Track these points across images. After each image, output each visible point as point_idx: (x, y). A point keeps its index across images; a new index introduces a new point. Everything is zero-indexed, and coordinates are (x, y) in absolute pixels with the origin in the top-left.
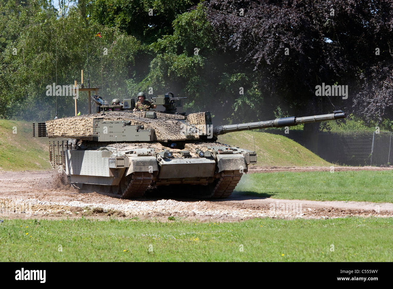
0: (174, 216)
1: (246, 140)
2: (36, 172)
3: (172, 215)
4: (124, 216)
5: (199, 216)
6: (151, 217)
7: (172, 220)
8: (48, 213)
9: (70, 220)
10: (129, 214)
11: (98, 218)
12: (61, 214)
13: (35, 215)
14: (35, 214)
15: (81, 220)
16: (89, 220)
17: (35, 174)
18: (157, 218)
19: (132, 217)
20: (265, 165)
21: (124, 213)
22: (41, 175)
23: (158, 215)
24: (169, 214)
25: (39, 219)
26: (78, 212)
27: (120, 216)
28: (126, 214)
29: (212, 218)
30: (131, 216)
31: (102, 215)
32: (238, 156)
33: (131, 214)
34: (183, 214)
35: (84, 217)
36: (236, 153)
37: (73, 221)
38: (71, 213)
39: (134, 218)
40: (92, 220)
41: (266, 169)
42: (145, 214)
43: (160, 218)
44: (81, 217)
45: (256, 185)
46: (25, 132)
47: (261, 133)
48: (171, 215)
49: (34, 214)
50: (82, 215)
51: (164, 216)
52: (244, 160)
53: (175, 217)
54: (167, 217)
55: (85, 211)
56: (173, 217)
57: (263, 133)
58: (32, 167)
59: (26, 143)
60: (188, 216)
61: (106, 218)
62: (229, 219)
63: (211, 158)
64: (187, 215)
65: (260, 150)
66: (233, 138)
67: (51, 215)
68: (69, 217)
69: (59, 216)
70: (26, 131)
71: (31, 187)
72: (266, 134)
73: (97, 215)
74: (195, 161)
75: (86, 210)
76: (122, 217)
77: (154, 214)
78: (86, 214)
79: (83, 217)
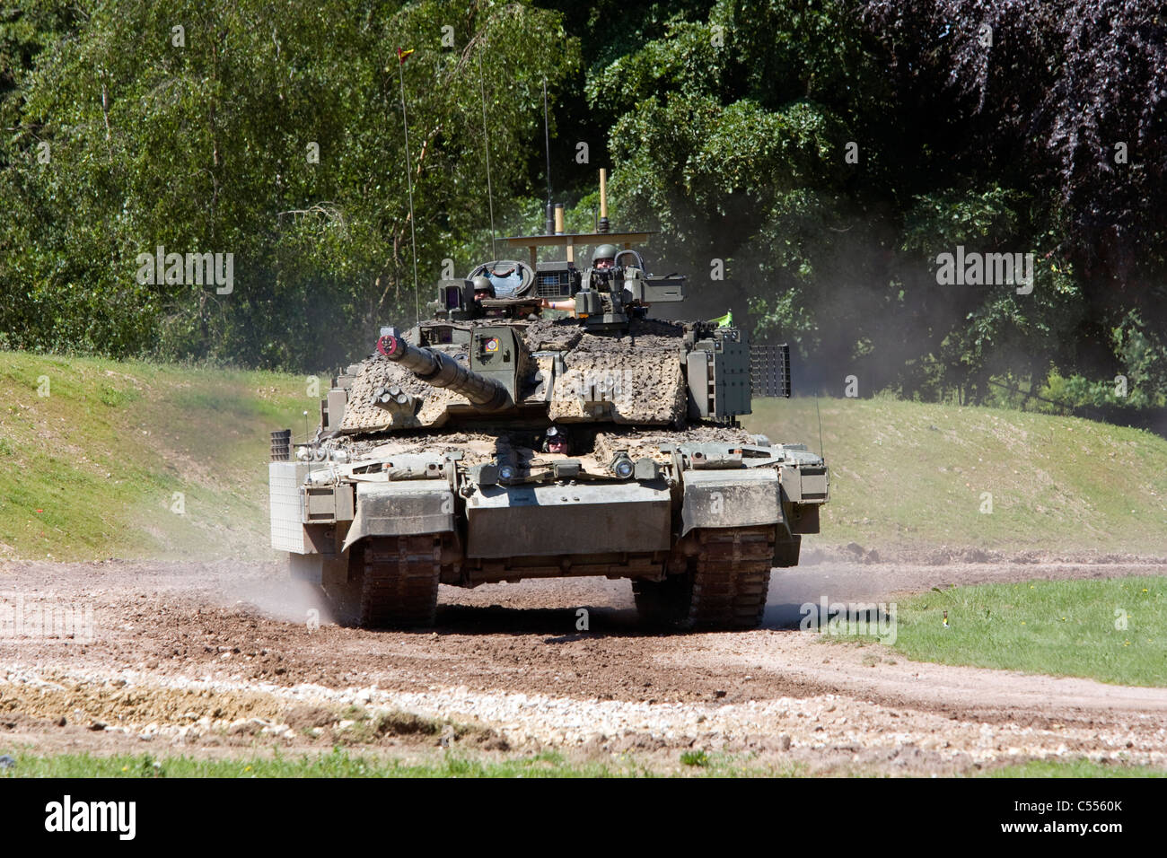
0: (705, 748)
1: (999, 446)
2: (151, 568)
3: (698, 747)
4: (504, 747)
5: (807, 751)
6: (614, 755)
7: (695, 768)
8: (196, 731)
9: (285, 760)
10: (523, 740)
11: (400, 755)
12: (247, 738)
13: (143, 740)
14: (144, 736)
15: (329, 761)
16: (361, 761)
17: (143, 572)
18: (635, 757)
19: (535, 753)
20: (1072, 550)
21: (503, 735)
22: (168, 578)
23: (640, 745)
24: (683, 742)
25: (161, 755)
26: (317, 730)
27: (488, 749)
28: (513, 738)
29: (856, 758)
30: (533, 749)
31: (415, 743)
32: (756, 476)
33: (529, 738)
34: (741, 742)
35: (343, 750)
36: (759, 467)
37: (298, 764)
38: (289, 734)
39: (542, 755)
40: (376, 761)
41: (1079, 565)
42: (588, 739)
43: (649, 756)
44: (330, 751)
45: (1037, 630)
46: (106, 404)
47: (1058, 418)
48: (691, 745)
49: (141, 734)
50: (335, 739)
51: (663, 751)
52: (774, 490)
53: (708, 753)
54: (677, 754)
55: (344, 724)
56: (700, 755)
57: (1065, 420)
58: (132, 546)
59: (112, 447)
60: (762, 749)
61: (432, 756)
62: (928, 764)
63: (657, 483)
64: (759, 745)
65: (1055, 488)
66: (947, 438)
67: (211, 738)
68: (281, 749)
69: (239, 745)
70: (113, 399)
71: (128, 626)
72: (1078, 421)
73: (397, 740)
74: (594, 497)
75: (351, 722)
76: (497, 753)
77: (625, 742)
78: (352, 737)
79: (336, 751)
